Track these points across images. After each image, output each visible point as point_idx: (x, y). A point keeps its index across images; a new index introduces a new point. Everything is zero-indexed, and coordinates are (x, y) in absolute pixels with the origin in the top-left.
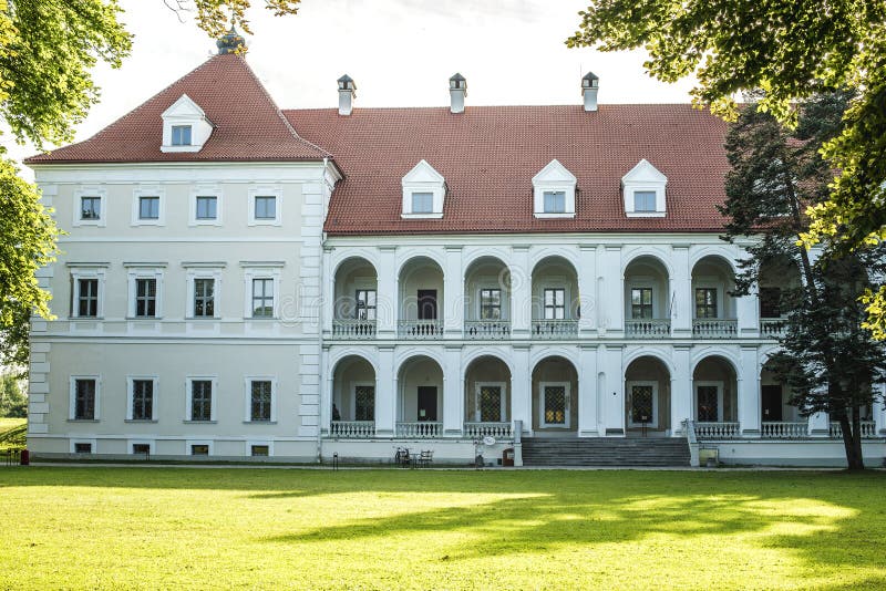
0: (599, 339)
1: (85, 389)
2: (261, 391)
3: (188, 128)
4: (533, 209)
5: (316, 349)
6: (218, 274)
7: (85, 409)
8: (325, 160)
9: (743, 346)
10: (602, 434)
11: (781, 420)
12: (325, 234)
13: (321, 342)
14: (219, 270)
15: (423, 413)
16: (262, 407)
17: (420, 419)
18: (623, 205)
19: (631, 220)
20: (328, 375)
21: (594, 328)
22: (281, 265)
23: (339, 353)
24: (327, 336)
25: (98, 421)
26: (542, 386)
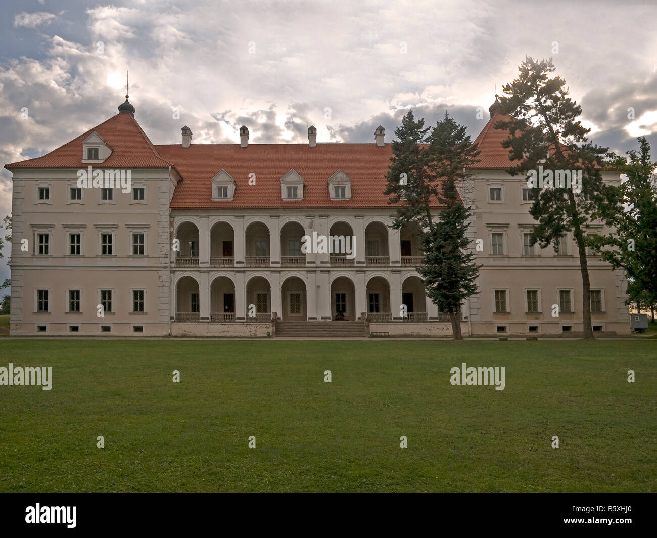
0: (317, 267)
1: (43, 295)
2: (138, 295)
3: (96, 150)
4: (281, 196)
5: (166, 272)
6: (114, 231)
7: (43, 307)
8: (170, 167)
9: (393, 271)
10: (320, 320)
11: (413, 312)
12: (171, 209)
13: (169, 269)
14: (114, 229)
15: (227, 308)
16: (139, 305)
17: (226, 311)
18: (328, 193)
19: (332, 202)
20: (174, 287)
21: (314, 260)
22: (147, 226)
23: (179, 275)
24: (173, 266)
25: (50, 313)
26: (289, 293)
